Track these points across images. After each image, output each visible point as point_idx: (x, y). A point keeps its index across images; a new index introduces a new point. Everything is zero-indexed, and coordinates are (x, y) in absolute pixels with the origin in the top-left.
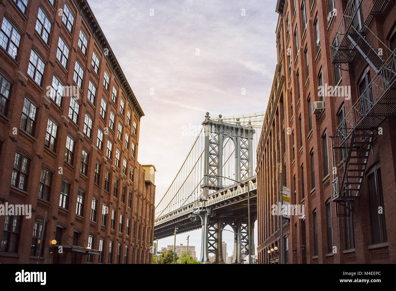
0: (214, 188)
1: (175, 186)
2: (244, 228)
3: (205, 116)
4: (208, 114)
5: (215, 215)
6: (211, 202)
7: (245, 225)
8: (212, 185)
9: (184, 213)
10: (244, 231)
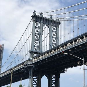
0: (37, 53)
1: (17, 48)
2: (54, 78)
3: (34, 13)
4: (35, 11)
5: (37, 69)
6: (35, 60)
7: (54, 76)
8: (36, 51)
9: (18, 68)
10: (54, 79)
